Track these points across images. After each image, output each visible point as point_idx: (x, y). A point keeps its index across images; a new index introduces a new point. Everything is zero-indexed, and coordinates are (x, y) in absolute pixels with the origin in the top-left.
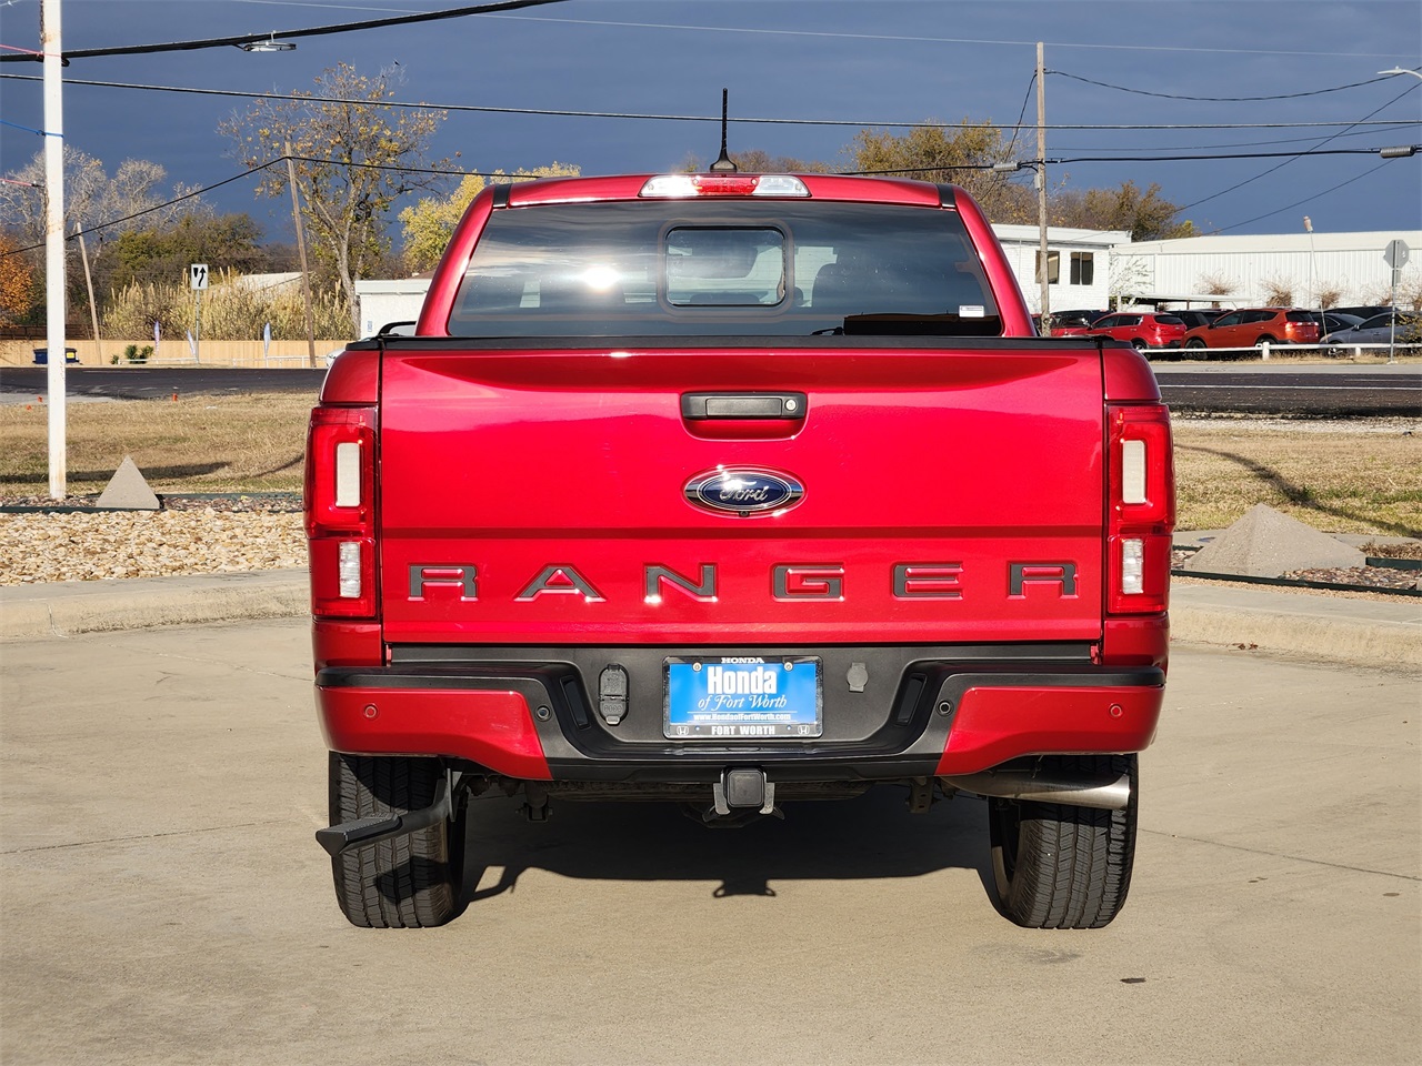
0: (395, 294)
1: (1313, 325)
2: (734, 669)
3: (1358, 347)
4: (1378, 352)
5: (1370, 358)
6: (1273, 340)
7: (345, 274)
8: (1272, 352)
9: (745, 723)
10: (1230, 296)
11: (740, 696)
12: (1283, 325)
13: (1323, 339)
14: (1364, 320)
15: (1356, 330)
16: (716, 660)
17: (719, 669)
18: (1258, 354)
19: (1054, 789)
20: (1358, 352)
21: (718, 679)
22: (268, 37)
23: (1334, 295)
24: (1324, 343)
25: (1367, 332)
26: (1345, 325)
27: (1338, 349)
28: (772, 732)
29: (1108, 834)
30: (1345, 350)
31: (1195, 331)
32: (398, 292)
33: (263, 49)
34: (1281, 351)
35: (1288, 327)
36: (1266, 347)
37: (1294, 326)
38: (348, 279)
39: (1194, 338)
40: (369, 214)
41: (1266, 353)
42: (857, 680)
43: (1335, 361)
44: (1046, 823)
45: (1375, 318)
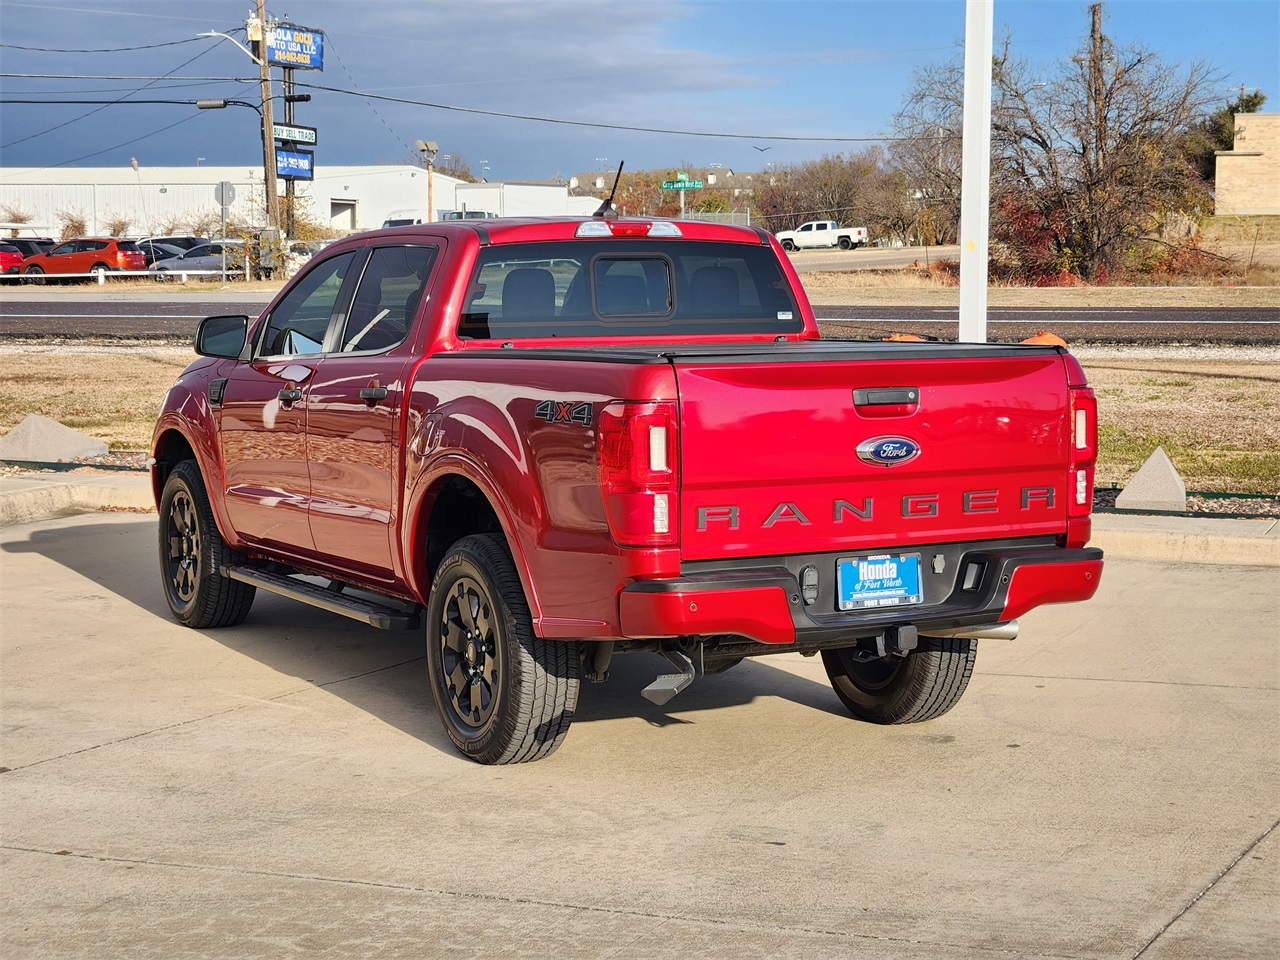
1: (140, 254)
2: (875, 562)
3: (184, 273)
4: (201, 278)
5: (195, 284)
6: (107, 267)
8: (107, 277)
9: (883, 597)
10: (29, 224)
11: (877, 581)
12: (115, 253)
13: (151, 266)
14: (185, 251)
15: (181, 259)
16: (864, 558)
17: (866, 563)
18: (94, 280)
19: (976, 629)
20: (185, 278)
21: (865, 570)
23: (123, 225)
24: (153, 269)
25: (191, 261)
26: (168, 255)
27: (166, 276)
28: (896, 601)
29: (967, 657)
30: (172, 276)
31: (31, 259)
34: (115, 277)
35: (120, 256)
36: (101, 273)
37: (125, 255)
39: (32, 265)
41: (101, 280)
42: (939, 564)
43: (162, 286)
44: (934, 653)
45: (194, 248)
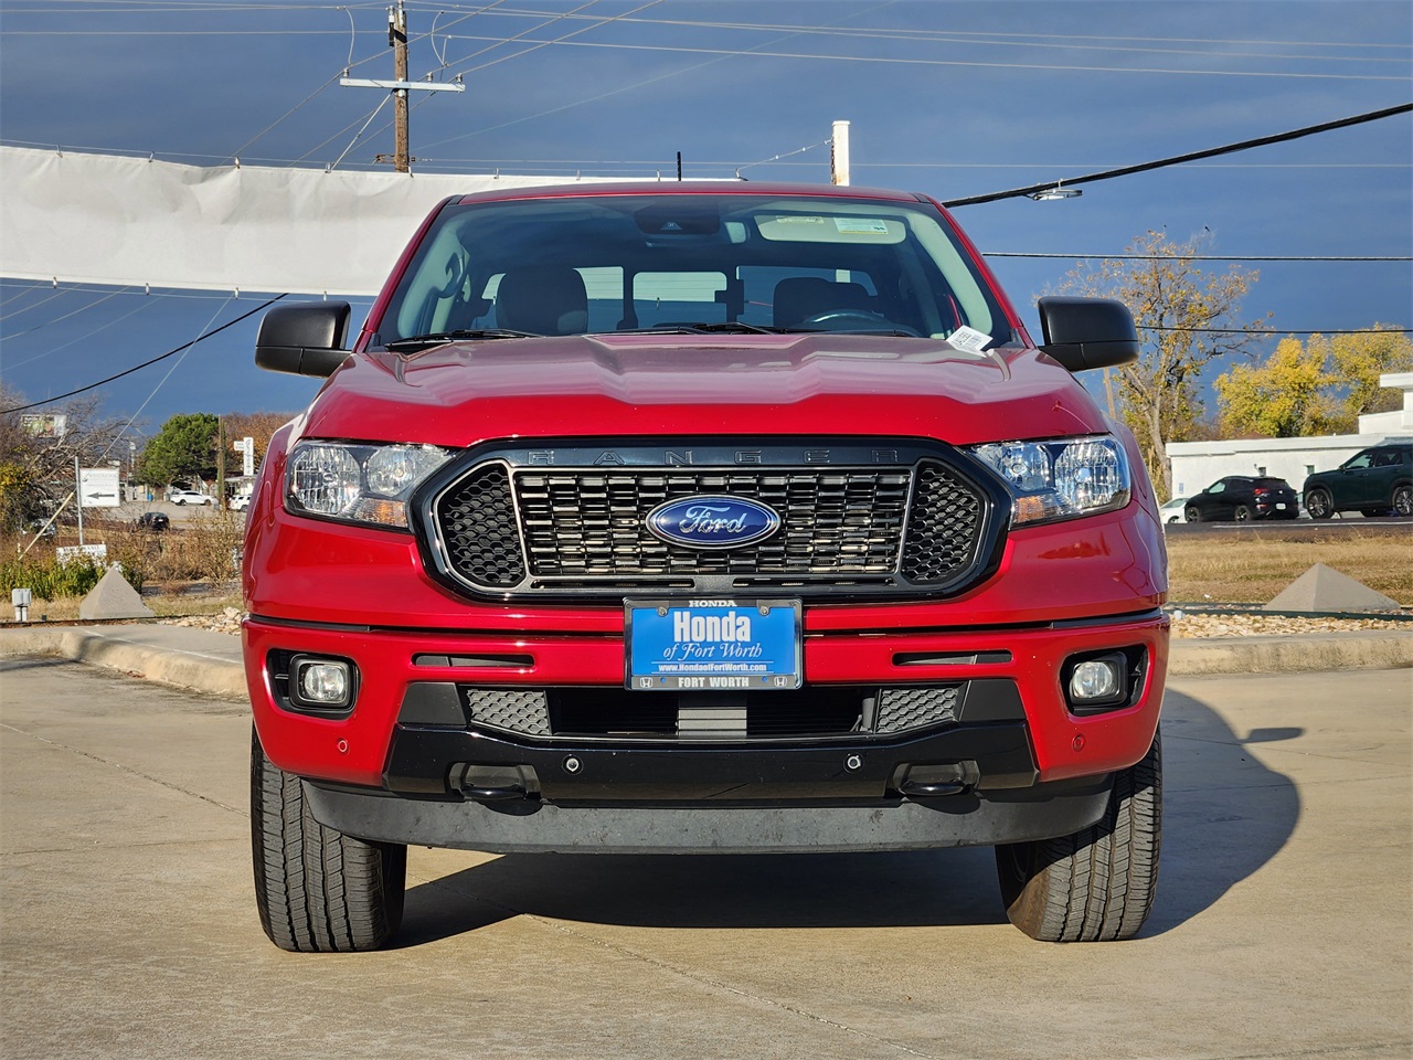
0: (1206, 455)
7: (1157, 439)
22: (1056, 185)
32: (1209, 453)
33: (1051, 197)
38: (1160, 444)
40: (1180, 379)
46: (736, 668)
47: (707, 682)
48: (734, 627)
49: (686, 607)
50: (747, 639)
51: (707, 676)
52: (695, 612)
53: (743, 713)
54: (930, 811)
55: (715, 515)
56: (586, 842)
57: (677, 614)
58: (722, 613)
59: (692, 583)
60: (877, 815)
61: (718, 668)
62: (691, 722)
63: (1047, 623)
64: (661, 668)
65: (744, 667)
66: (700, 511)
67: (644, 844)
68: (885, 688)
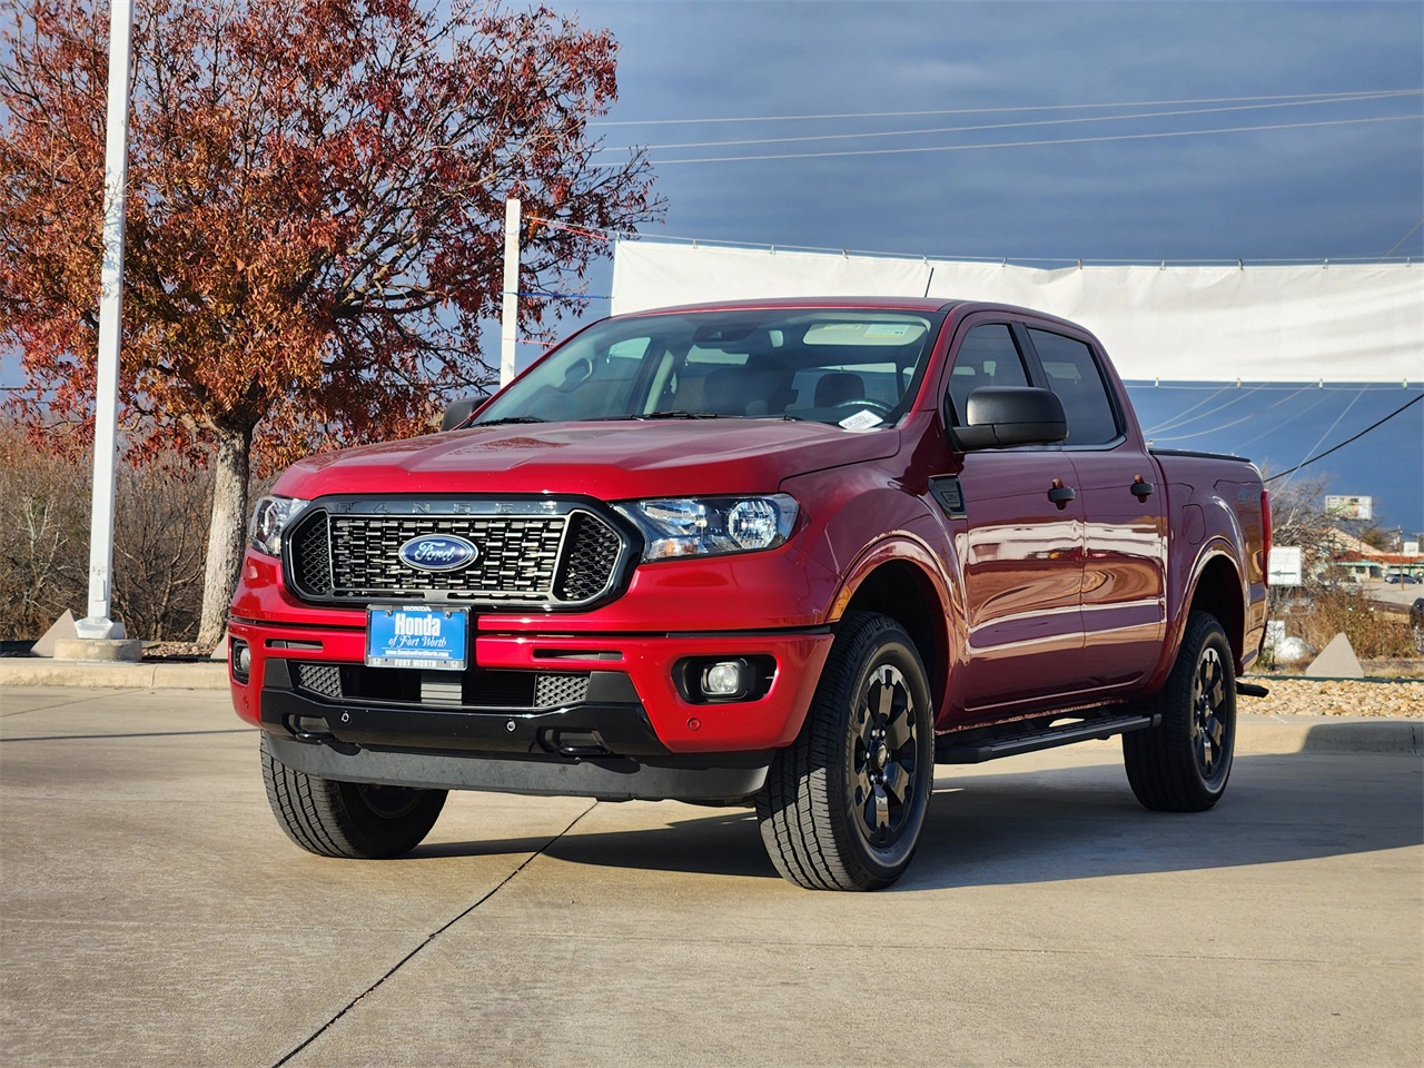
46: (431, 654)
47: (412, 662)
48: (430, 626)
49: (402, 611)
50: (438, 634)
51: (412, 658)
52: (409, 614)
53: (459, 688)
54: (602, 770)
55: (436, 548)
56: (388, 777)
57: (398, 615)
58: (423, 615)
59: (423, 595)
60: (564, 769)
61: (420, 654)
62: (431, 693)
63: (663, 634)
64: (387, 652)
65: (435, 654)
66: (427, 545)
67: (421, 780)
68: (540, 675)
